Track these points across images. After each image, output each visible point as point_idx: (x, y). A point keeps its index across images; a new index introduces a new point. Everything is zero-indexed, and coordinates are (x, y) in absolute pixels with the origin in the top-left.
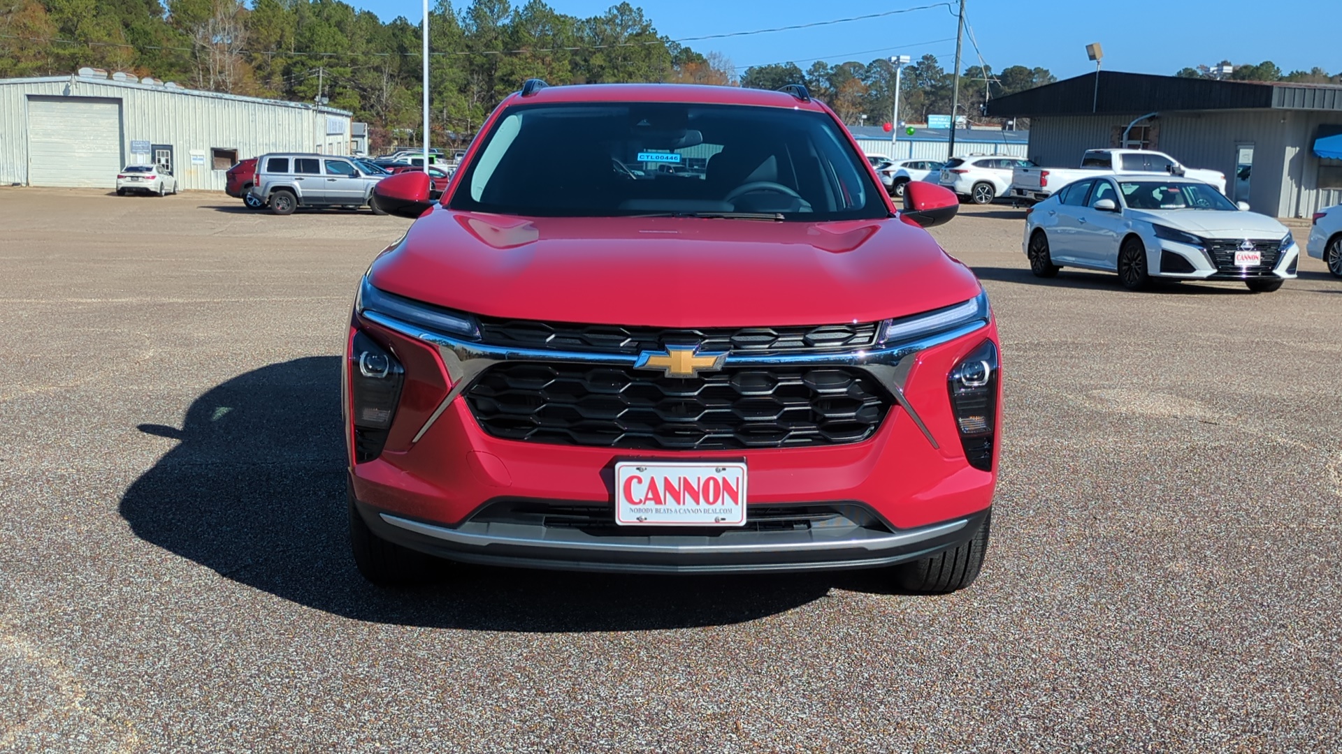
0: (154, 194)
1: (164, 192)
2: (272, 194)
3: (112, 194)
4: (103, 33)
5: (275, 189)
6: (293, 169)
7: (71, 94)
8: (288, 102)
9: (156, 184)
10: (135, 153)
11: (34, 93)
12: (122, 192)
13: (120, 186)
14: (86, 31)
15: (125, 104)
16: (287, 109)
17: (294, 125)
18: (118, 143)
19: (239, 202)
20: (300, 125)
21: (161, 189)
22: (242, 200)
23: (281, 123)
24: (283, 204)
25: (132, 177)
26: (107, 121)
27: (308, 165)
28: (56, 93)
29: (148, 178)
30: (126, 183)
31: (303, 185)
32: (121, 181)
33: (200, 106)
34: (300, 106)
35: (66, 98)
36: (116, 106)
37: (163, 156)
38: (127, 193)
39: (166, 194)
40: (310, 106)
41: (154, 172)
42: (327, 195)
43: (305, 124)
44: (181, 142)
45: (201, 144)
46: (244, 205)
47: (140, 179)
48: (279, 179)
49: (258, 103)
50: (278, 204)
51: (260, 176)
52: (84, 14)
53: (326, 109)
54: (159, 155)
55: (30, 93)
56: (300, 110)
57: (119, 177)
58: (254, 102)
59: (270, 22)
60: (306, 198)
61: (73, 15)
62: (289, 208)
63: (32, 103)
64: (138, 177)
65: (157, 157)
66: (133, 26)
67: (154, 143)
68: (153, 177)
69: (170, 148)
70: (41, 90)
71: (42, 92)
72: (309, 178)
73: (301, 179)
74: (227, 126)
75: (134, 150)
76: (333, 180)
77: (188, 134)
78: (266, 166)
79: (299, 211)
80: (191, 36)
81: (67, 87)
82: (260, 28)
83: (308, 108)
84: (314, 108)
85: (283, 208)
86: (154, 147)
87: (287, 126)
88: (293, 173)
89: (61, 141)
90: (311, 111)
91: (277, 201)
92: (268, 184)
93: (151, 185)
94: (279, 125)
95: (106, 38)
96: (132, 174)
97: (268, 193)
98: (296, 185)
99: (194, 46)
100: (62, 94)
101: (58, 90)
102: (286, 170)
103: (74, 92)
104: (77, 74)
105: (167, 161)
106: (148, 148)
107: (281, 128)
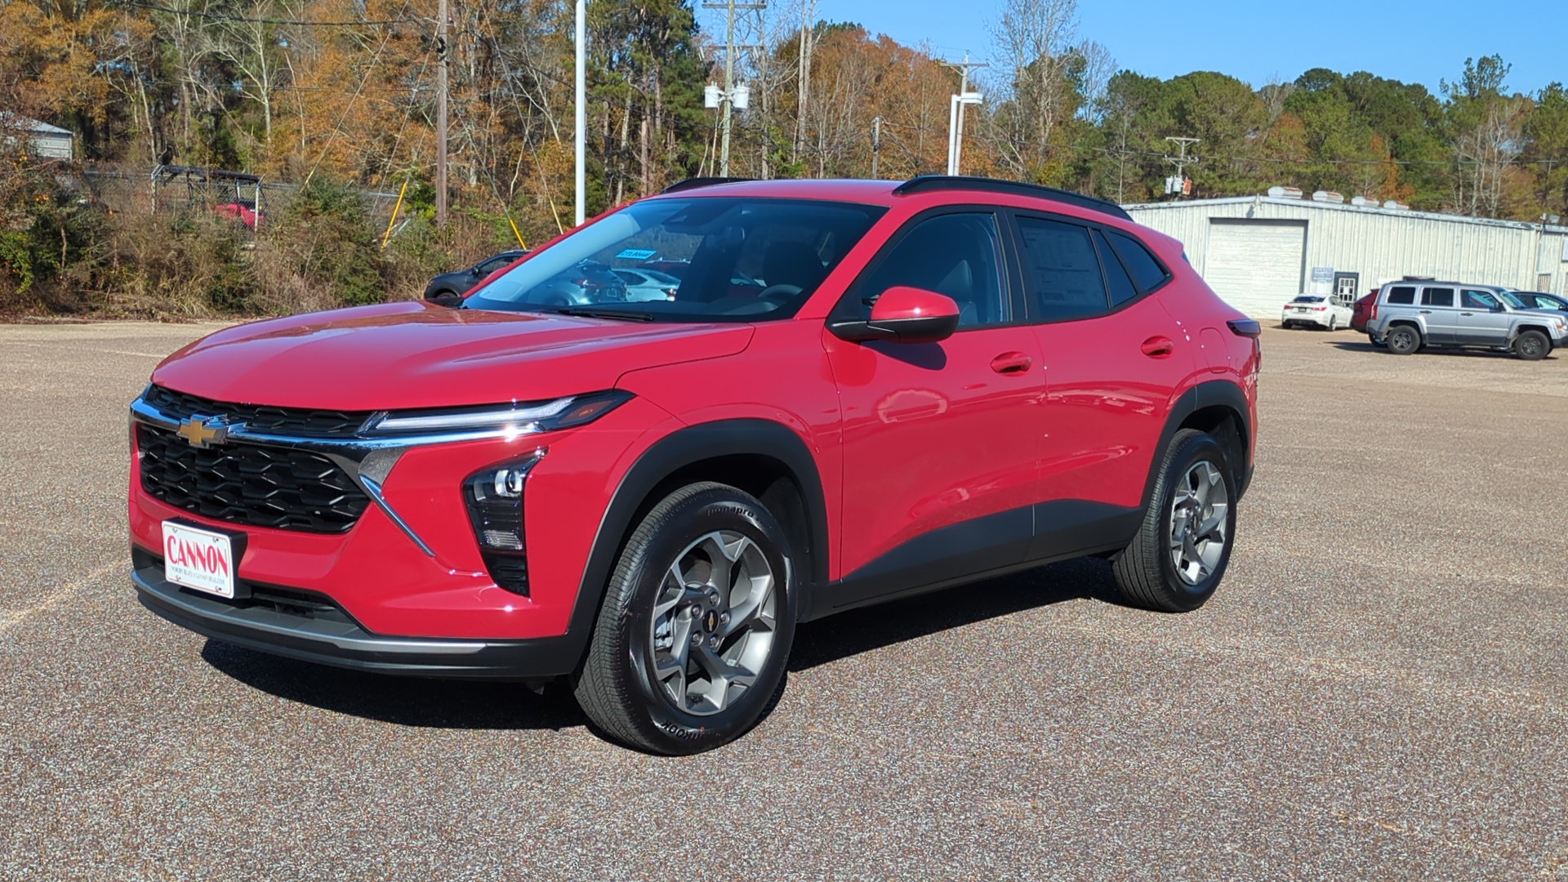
0: (1322, 328)
1: (1334, 326)
2: (1391, 329)
3: (1278, 327)
4: (1353, 147)
5: (1394, 323)
6: (1420, 300)
7: (1254, 216)
8: (1504, 222)
9: (1326, 317)
10: (1316, 281)
11: (1217, 215)
12: (1288, 324)
13: (1286, 318)
14: (1333, 146)
15: (1310, 227)
16: (1502, 229)
17: (1509, 249)
18: (1299, 270)
19: (1365, 338)
20: (1517, 250)
21: (1332, 323)
22: (1367, 336)
23: (1492, 246)
24: (1402, 341)
25: (1300, 308)
26: (1288, 245)
27: (1439, 296)
28: (1239, 216)
29: (1317, 309)
30: (1293, 314)
31: (1428, 319)
32: (1288, 312)
33: (1396, 228)
34: (1520, 226)
35: (1249, 221)
36: (1301, 230)
37: (1347, 285)
38: (1294, 326)
39: (1338, 329)
40: (1533, 226)
41: (1326, 303)
42: (1459, 333)
43: (1524, 249)
44: (1369, 270)
45: (1392, 271)
46: (1369, 342)
47: (1308, 310)
48: (1402, 312)
49: (1468, 223)
50: (1397, 342)
51: (1378, 308)
52: (1333, 127)
53: (1555, 228)
54: (1342, 284)
55: (1212, 216)
56: (1519, 231)
57: (1287, 307)
58: (1462, 222)
59: (1555, 125)
60: (1431, 336)
61: (1321, 129)
62: (1409, 346)
63: (1214, 227)
64: (1306, 308)
65: (1340, 286)
66: (1401, 138)
67: (1338, 270)
68: (1323, 309)
69: (1356, 276)
70: (1225, 213)
71: (1225, 215)
72: (1438, 311)
73: (1428, 312)
74: (1426, 250)
75: (1314, 278)
76: (1469, 315)
77: (1378, 260)
78: (1388, 295)
79: (1422, 349)
80: (1454, 147)
81: (1252, 208)
82: (1542, 133)
83: (1529, 229)
84: (1538, 228)
85: (1402, 347)
86: (1338, 275)
87: (1500, 251)
88: (1419, 305)
89: (1238, 267)
90: (1533, 232)
91: (1395, 337)
92: (1386, 317)
93: (1320, 318)
94: (1490, 249)
95: (1355, 153)
96: (1300, 305)
97: (1386, 327)
98: (1422, 320)
99: (1456, 158)
100: (1245, 216)
101: (1241, 212)
102: (1411, 301)
103: (1258, 214)
104: (1267, 195)
105: (1351, 291)
106: (1331, 276)
107: (1492, 252)
